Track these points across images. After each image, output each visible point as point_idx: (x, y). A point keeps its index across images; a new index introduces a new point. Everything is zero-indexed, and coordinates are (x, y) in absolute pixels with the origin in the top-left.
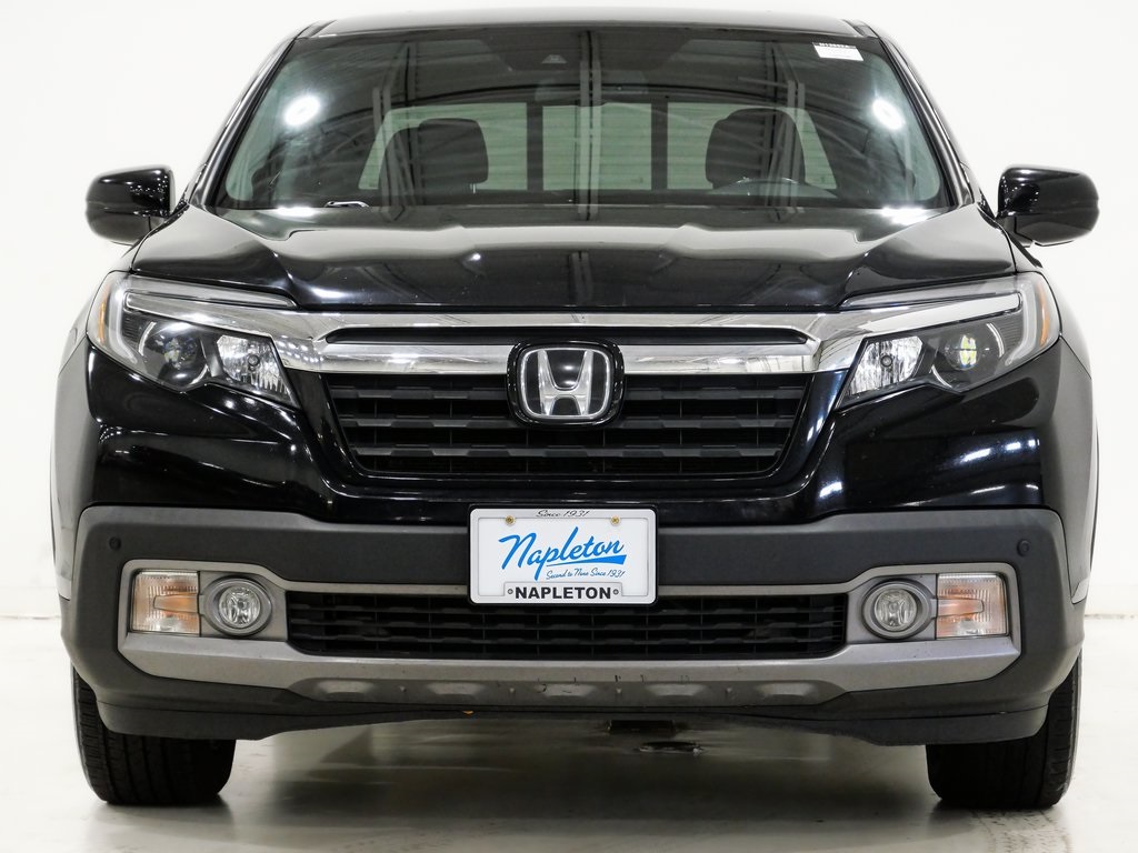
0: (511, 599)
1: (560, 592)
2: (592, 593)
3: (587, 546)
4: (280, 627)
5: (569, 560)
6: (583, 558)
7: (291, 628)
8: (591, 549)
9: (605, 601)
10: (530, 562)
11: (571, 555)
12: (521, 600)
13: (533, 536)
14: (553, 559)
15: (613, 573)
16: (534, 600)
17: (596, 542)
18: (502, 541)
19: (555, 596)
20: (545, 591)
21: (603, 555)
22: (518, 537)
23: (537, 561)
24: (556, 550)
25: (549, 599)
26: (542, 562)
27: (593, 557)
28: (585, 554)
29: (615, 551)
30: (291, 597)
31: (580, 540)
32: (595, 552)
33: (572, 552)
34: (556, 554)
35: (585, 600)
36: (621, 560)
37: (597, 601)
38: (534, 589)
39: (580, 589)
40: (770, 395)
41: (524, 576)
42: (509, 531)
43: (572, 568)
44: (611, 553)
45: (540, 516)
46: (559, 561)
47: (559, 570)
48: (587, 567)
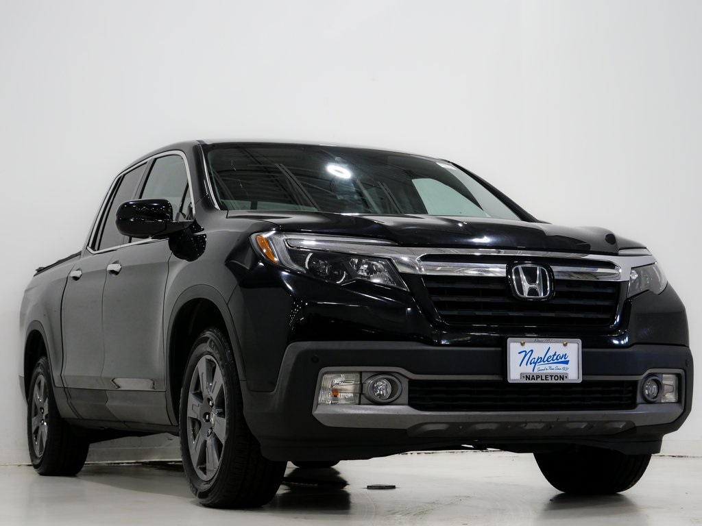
0: (524, 381)
1: (544, 378)
2: (556, 378)
3: (555, 355)
4: (405, 397)
5: (546, 362)
6: (552, 362)
7: (410, 398)
8: (555, 357)
9: (562, 381)
10: (531, 364)
11: (547, 360)
12: (528, 381)
13: (532, 351)
14: (540, 362)
15: (564, 369)
16: (533, 381)
17: (557, 354)
18: (519, 353)
19: (542, 380)
20: (538, 377)
21: (560, 360)
22: (526, 351)
23: (534, 363)
24: (541, 358)
25: (539, 381)
26: (535, 363)
27: (556, 361)
28: (552, 360)
29: (565, 359)
30: (412, 383)
31: (551, 353)
32: (557, 359)
33: (548, 359)
34: (541, 360)
35: (554, 381)
36: (567, 362)
37: (559, 381)
38: (533, 376)
39: (551, 376)
41: (528, 369)
42: (522, 349)
43: (547, 366)
44: (563, 360)
45: (535, 342)
46: (542, 363)
47: (542, 367)
48: (554, 366)
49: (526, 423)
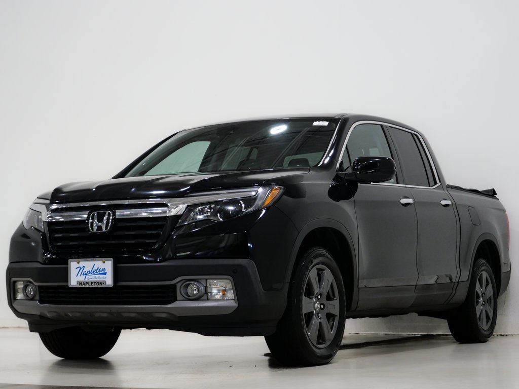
0: (78, 286)
1: (90, 284)
2: (98, 284)
3: (97, 269)
4: (37, 297)
7: (40, 297)
9: (101, 286)
10: (83, 275)
11: (93, 273)
12: (81, 286)
13: (84, 267)
15: (104, 278)
16: (84, 286)
17: (99, 268)
18: (76, 268)
19: (89, 285)
20: (87, 283)
21: (101, 272)
22: (80, 267)
25: (87, 286)
26: (86, 275)
28: (97, 272)
30: (40, 287)
31: (95, 268)
32: (99, 272)
34: (89, 272)
35: (96, 286)
36: (105, 274)
37: (99, 286)
38: (84, 283)
39: (95, 283)
40: (156, 223)
41: (82, 278)
42: (78, 265)
43: (93, 276)
44: (103, 272)
45: (85, 261)
46: (90, 274)
47: (90, 277)
48: (97, 276)
49: (95, 312)
